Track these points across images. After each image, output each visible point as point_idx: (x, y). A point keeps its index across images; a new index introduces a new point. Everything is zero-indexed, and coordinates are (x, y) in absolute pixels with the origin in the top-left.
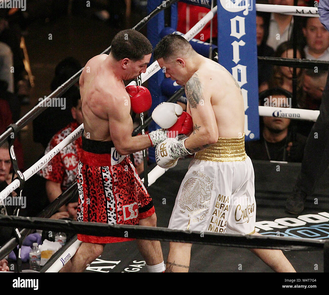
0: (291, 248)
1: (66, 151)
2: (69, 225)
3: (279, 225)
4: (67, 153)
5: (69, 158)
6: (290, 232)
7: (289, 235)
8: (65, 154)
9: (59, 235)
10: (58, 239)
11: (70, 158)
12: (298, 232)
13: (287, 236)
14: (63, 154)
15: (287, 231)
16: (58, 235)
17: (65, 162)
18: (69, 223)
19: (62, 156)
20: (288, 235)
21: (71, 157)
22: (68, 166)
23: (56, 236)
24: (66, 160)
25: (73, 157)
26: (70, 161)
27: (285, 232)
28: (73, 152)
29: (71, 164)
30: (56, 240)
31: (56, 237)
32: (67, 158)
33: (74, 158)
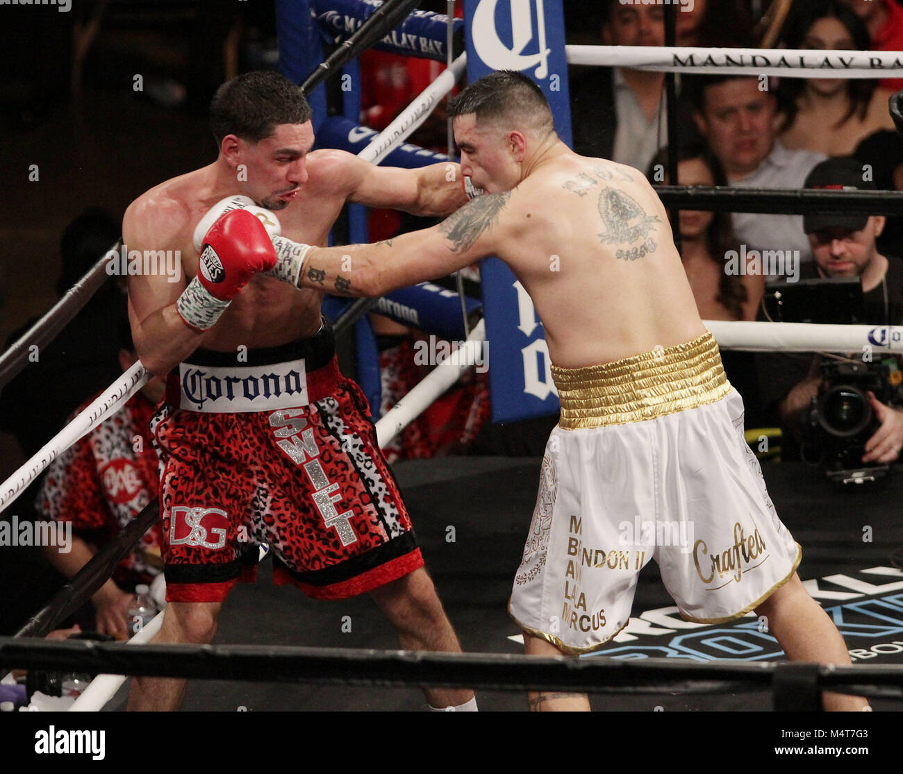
0: (687, 687)
1: (108, 453)
2: (95, 653)
3: (654, 625)
4: (113, 457)
5: (117, 471)
6: (684, 643)
7: (681, 652)
8: (106, 461)
9: (73, 679)
10: (69, 689)
11: (120, 472)
12: (704, 642)
13: (674, 654)
14: (102, 460)
15: (675, 643)
16: (69, 680)
17: (107, 481)
18: (96, 648)
19: (100, 466)
20: (676, 652)
21: (123, 469)
22: (114, 492)
23: (66, 680)
24: (110, 476)
25: (128, 468)
26: (121, 480)
27: (671, 645)
28: (129, 457)
29: (122, 488)
30: (64, 691)
31: (65, 684)
32: (111, 471)
33: (130, 471)
